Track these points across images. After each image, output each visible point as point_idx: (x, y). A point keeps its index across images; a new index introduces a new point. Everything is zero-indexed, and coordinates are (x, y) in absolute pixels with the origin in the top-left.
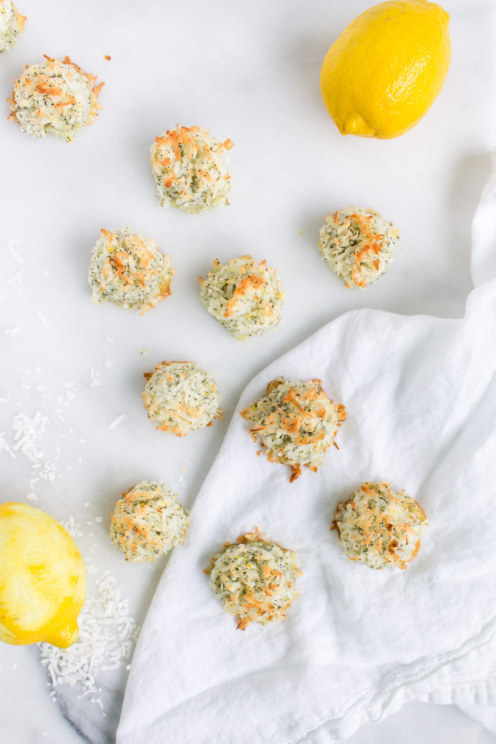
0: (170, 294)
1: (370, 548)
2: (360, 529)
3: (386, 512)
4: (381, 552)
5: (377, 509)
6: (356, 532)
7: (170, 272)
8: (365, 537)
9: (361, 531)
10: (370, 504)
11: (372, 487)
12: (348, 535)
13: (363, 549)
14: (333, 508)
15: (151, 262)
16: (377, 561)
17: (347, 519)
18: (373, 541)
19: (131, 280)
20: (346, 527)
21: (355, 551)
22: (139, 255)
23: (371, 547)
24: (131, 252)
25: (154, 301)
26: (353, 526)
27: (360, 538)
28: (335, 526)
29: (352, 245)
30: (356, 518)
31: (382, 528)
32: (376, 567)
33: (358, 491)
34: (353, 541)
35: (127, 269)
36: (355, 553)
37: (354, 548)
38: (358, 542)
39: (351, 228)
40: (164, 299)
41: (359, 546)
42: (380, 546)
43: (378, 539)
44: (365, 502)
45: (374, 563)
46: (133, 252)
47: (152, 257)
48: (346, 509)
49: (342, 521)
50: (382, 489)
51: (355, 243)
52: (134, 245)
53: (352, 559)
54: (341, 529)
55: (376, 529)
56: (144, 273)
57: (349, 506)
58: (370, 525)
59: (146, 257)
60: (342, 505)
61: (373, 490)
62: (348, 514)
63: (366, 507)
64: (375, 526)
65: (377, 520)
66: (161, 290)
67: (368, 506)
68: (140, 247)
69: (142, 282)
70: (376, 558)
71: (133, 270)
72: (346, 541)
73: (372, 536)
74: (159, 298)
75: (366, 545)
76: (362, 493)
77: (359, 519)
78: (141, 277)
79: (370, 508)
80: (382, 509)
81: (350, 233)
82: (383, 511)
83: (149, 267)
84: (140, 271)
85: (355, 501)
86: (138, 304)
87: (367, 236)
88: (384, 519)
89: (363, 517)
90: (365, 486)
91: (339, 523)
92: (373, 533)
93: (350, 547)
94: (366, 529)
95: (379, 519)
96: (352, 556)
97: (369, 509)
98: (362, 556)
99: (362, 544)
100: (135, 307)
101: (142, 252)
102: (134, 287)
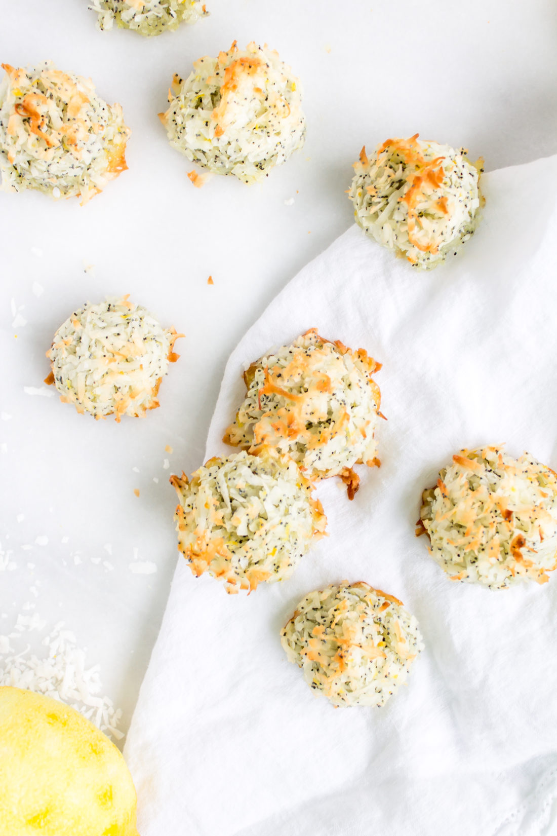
0: (125, 168)
1: (481, 556)
2: (461, 526)
3: (499, 492)
4: (501, 559)
5: (483, 490)
6: (454, 531)
7: (122, 131)
8: (469, 538)
9: (462, 530)
10: (470, 483)
11: (472, 456)
12: (441, 539)
13: (469, 559)
14: (417, 501)
15: (86, 108)
16: (496, 576)
17: (437, 512)
18: (484, 542)
19: (54, 139)
20: (438, 525)
21: (458, 564)
22: (65, 99)
23: (482, 553)
24: (51, 96)
25: (101, 181)
26: (447, 523)
27: (461, 540)
28: (422, 531)
29: (398, 188)
30: (450, 509)
31: (495, 519)
32: (496, 586)
33: (451, 466)
34: (450, 548)
35: (46, 121)
36: (459, 568)
37: (456, 558)
38: (461, 549)
39: (390, 163)
40: (117, 176)
41: (462, 555)
42: (498, 550)
43: (492, 538)
44: (463, 480)
45: (491, 579)
46: (55, 95)
47: (86, 100)
48: (434, 498)
49: (430, 519)
50: (491, 456)
51: (401, 183)
52: (55, 84)
53: (454, 578)
54: (429, 532)
55: (486, 523)
56: (75, 126)
57: (437, 492)
58: (475, 518)
59: (75, 101)
60: (428, 493)
61: (476, 459)
62: (437, 506)
63: (464, 489)
64: (485, 518)
65: (486, 507)
66: (111, 162)
67: (468, 486)
68: (66, 86)
69: (73, 142)
70: (493, 571)
71: (57, 123)
72: (440, 549)
73: (480, 534)
74: (110, 175)
75: (472, 551)
76: (457, 467)
77: (455, 509)
78: (70, 132)
79: (472, 489)
80: (492, 488)
81: (388, 171)
82: (494, 491)
83: (82, 115)
84: (68, 124)
85: (445, 482)
86: (76, 187)
87: (417, 166)
88: (497, 504)
89: (461, 506)
90: (462, 455)
91: (426, 523)
92: (483, 529)
93: (447, 558)
94: (469, 525)
95: (489, 506)
96: (455, 573)
97: (470, 491)
98: (470, 570)
99: (467, 551)
100: (72, 193)
101: (69, 93)
102: (61, 151)
